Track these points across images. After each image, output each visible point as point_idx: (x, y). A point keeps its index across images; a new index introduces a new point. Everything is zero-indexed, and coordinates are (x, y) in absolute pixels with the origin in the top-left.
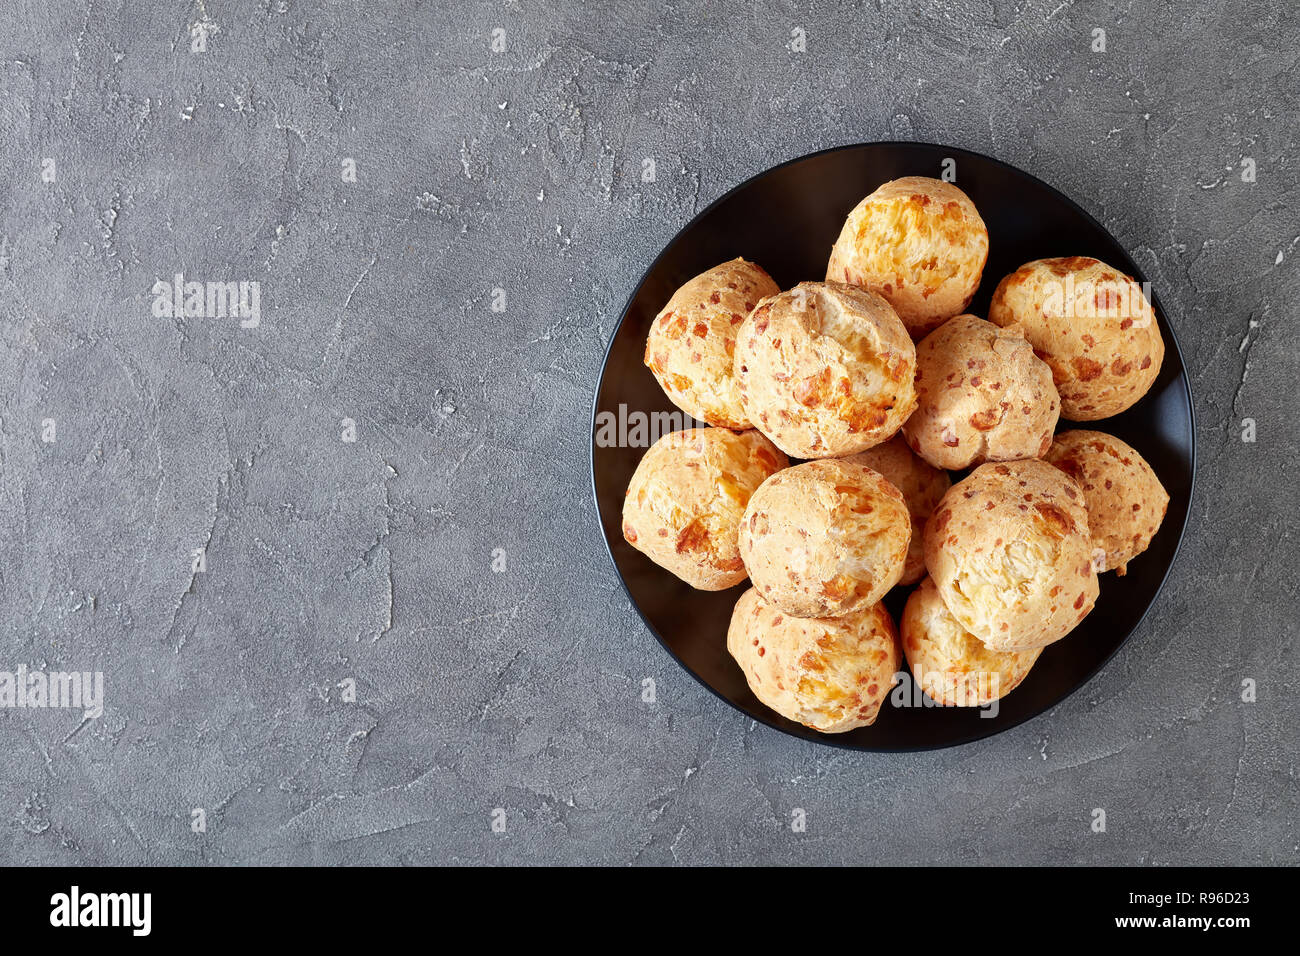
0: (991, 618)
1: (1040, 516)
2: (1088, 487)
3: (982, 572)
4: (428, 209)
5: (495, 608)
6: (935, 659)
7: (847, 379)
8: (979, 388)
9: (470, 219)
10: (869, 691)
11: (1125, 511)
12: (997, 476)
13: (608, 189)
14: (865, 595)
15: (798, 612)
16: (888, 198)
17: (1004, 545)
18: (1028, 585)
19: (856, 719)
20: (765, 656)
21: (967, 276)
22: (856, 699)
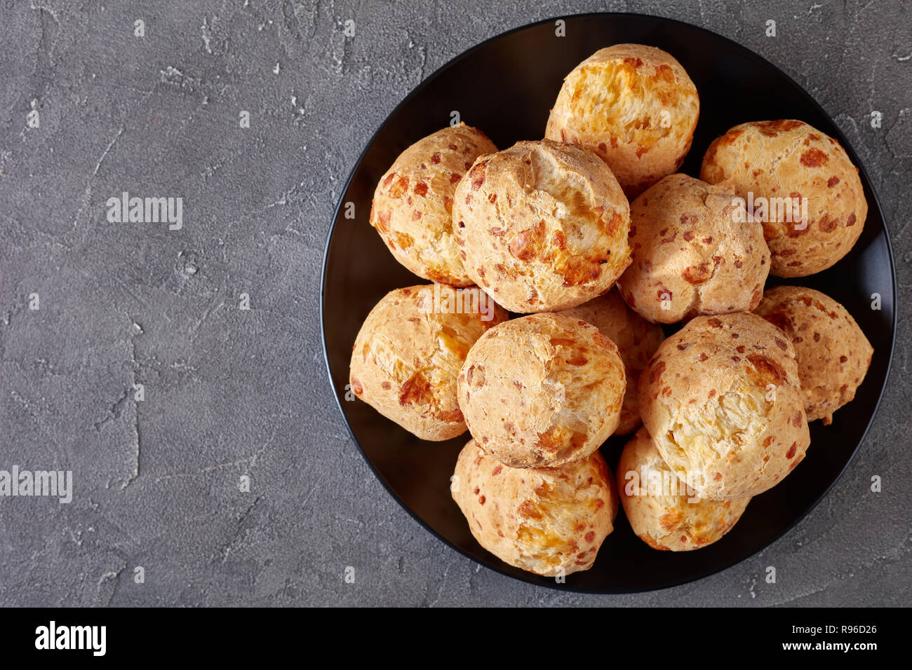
0: (705, 468)
1: (753, 367)
2: (797, 340)
3: (696, 423)
4: (172, 83)
5: (235, 457)
6: (650, 507)
7: (561, 233)
8: (691, 242)
9: (210, 91)
10: (586, 538)
11: (832, 362)
12: (710, 328)
13: (340, 62)
14: (581, 446)
15: (515, 463)
16: (602, 61)
17: (717, 396)
18: (742, 436)
19: (573, 565)
20: (485, 504)
21: (679, 136)
22: (573, 546)
